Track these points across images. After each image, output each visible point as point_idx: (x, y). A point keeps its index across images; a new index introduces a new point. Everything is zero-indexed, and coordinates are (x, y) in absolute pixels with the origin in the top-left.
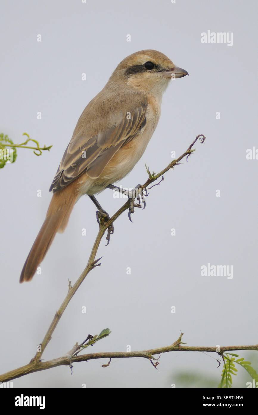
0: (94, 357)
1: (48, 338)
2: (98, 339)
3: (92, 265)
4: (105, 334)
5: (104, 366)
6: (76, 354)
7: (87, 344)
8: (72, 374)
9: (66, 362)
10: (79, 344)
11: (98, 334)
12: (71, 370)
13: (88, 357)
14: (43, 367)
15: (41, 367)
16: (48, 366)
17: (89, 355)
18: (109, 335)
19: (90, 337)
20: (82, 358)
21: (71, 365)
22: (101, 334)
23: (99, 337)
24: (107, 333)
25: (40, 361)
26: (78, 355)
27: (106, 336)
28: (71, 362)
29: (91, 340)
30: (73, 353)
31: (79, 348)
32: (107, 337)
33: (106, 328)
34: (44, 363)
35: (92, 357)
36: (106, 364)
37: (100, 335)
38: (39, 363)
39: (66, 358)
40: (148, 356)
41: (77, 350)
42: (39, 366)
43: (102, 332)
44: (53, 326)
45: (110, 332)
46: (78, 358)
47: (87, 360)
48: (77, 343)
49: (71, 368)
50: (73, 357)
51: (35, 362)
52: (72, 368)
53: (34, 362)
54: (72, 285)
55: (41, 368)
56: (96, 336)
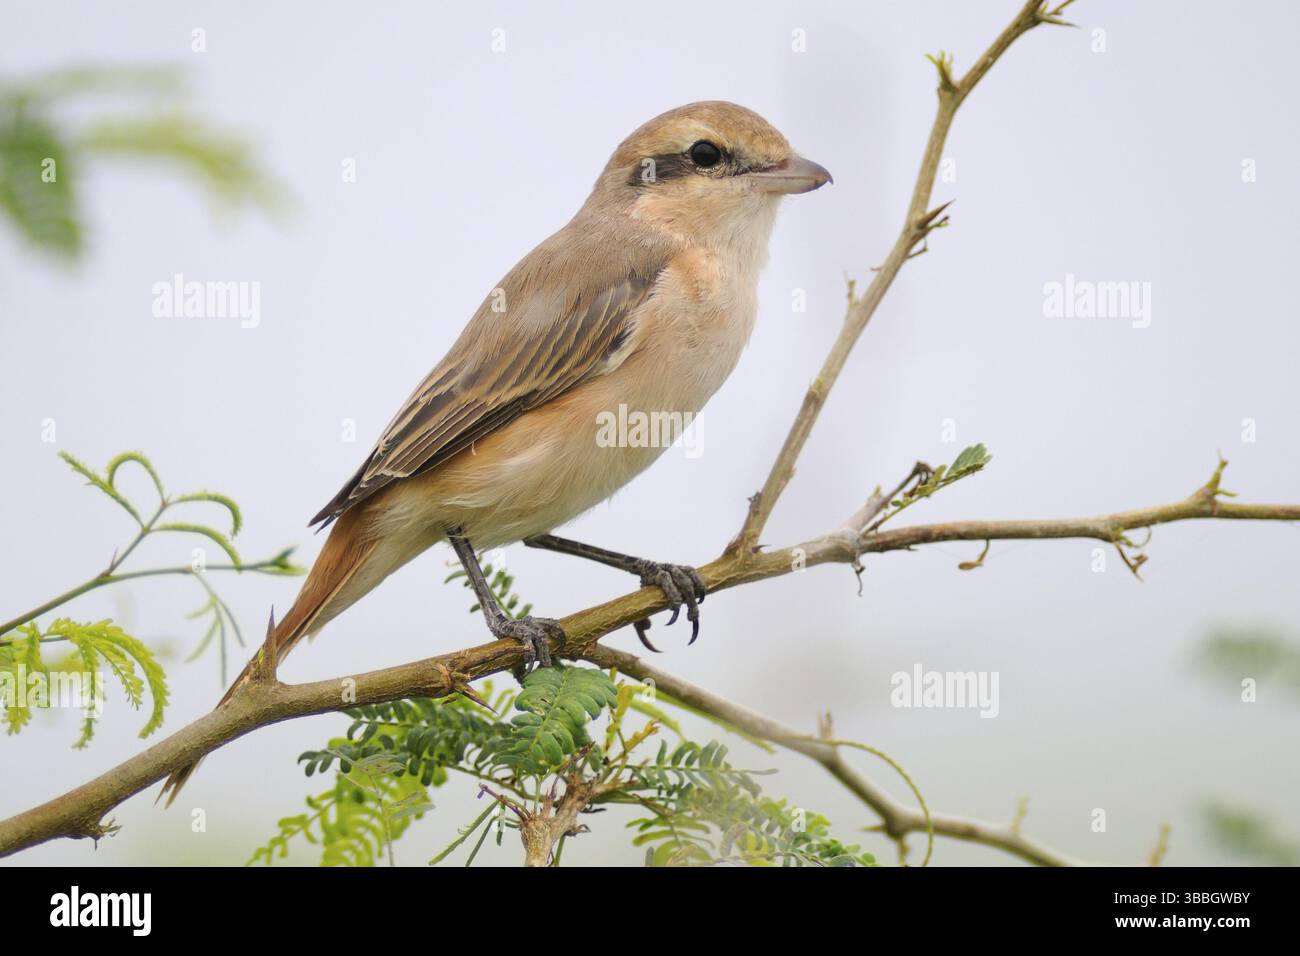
0: (934, 535)
1: (782, 472)
2: (947, 481)
3: (921, 228)
4: (971, 463)
5: (964, 566)
6: (875, 527)
7: (911, 494)
8: (862, 593)
9: (842, 554)
10: (885, 492)
11: (950, 463)
12: (860, 580)
13: (916, 536)
14: (765, 568)
15: (761, 569)
16: (781, 566)
17: (918, 529)
18: (985, 467)
19: (920, 469)
20: (894, 541)
21: (859, 564)
22: (957, 463)
23: (948, 474)
24: (980, 463)
25: (756, 550)
26: (882, 529)
27: (973, 472)
28: (857, 552)
29: (924, 478)
30: (865, 524)
31: (884, 504)
32: (978, 474)
33: (974, 445)
34: (770, 554)
35: (926, 537)
36: (973, 559)
37: (954, 467)
38: (754, 556)
39: (843, 538)
40: (1108, 534)
41: (877, 510)
42: (752, 566)
43: (960, 457)
44: (799, 433)
45: (989, 457)
46: (880, 540)
47: (912, 547)
48: (878, 491)
49: (858, 573)
50: (865, 536)
51: (740, 552)
52: (862, 575)
53: (737, 552)
54: (861, 292)
55: (760, 572)
56: (942, 468)
